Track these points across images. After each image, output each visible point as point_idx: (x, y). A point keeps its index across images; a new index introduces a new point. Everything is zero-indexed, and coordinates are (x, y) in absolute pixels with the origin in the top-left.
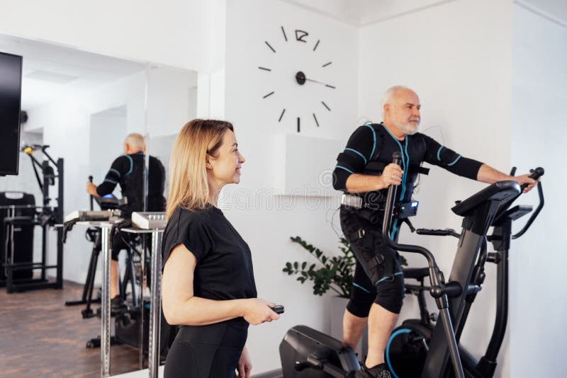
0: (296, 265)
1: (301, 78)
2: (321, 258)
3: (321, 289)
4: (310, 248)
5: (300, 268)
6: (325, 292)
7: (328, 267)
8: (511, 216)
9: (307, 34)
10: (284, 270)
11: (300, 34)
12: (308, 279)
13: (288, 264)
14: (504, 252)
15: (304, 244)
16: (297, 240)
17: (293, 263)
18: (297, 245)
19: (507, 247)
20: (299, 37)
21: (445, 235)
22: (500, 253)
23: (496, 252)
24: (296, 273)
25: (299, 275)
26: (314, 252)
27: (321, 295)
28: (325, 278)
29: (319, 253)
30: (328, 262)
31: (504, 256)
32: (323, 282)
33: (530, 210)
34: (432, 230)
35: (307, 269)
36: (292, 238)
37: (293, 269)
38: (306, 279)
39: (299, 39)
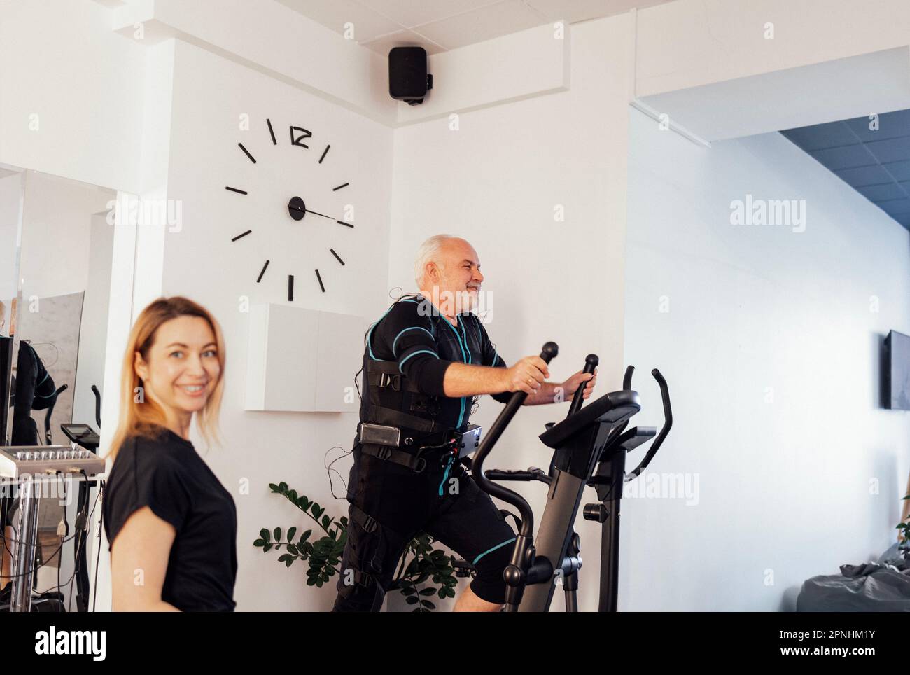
0: (278, 532)
1: (297, 209)
2: (320, 520)
3: (320, 575)
4: (303, 503)
5: (284, 539)
6: (327, 580)
7: (332, 534)
8: (625, 444)
9: (310, 135)
10: (257, 543)
11: (297, 134)
12: (299, 558)
13: (264, 533)
14: (614, 502)
15: (292, 496)
16: (281, 489)
17: (272, 531)
18: (281, 497)
19: (619, 494)
20: (295, 138)
21: (528, 479)
22: (607, 504)
23: (602, 503)
24: (277, 548)
25: (283, 551)
26: (309, 511)
27: (320, 586)
28: (327, 556)
29: (317, 511)
30: (333, 527)
31: (613, 510)
32: (324, 563)
33: (653, 434)
34: (510, 472)
35: (296, 541)
36: (272, 486)
37: (273, 541)
38: (295, 558)
39: (296, 143)
